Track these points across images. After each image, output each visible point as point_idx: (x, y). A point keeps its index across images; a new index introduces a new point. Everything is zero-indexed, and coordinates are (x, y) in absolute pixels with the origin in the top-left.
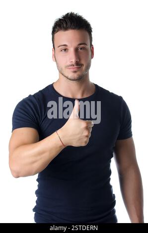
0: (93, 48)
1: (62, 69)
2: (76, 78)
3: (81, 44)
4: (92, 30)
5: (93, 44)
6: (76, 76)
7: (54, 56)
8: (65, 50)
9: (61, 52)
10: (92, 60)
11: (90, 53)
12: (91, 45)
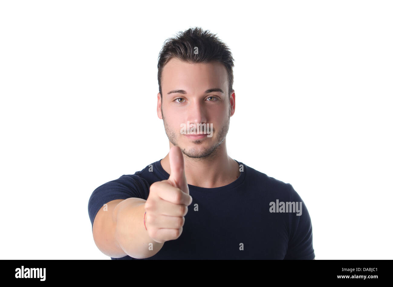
0: (234, 95)
1: (174, 135)
2: (200, 154)
3: (211, 91)
4: (234, 63)
5: (234, 88)
6: (199, 149)
7: (161, 108)
8: (181, 99)
9: (173, 104)
10: (231, 118)
11: (228, 106)
12: (231, 90)
